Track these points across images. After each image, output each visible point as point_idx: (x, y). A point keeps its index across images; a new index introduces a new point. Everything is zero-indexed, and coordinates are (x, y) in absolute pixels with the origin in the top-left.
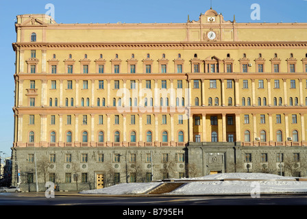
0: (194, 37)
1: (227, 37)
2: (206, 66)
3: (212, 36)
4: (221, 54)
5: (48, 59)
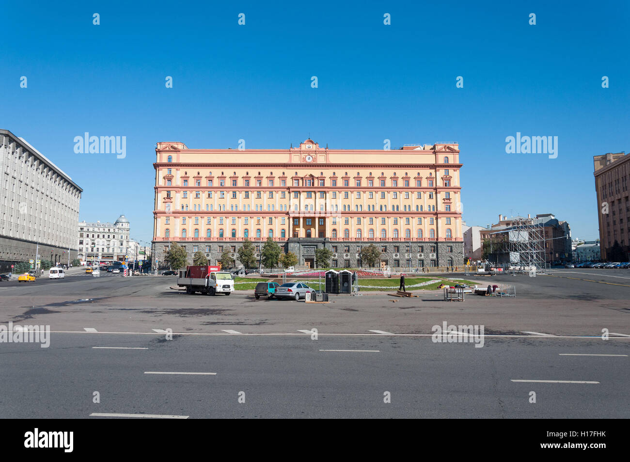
0: (296, 159)
1: (321, 160)
2: (304, 181)
3: (309, 160)
4: (316, 172)
5: (181, 175)
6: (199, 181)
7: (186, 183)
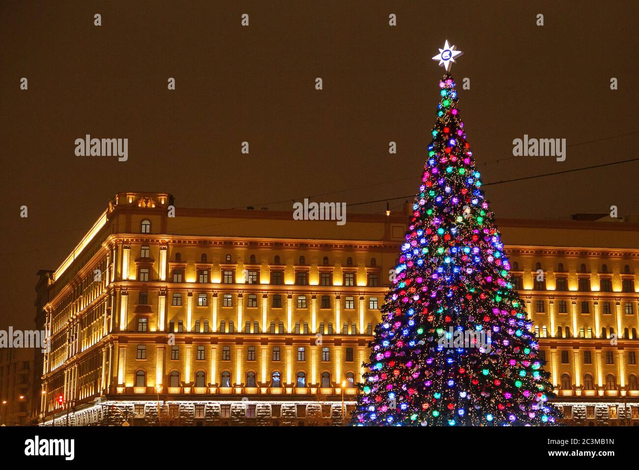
5: (168, 260)
6: (205, 272)
7: (180, 276)
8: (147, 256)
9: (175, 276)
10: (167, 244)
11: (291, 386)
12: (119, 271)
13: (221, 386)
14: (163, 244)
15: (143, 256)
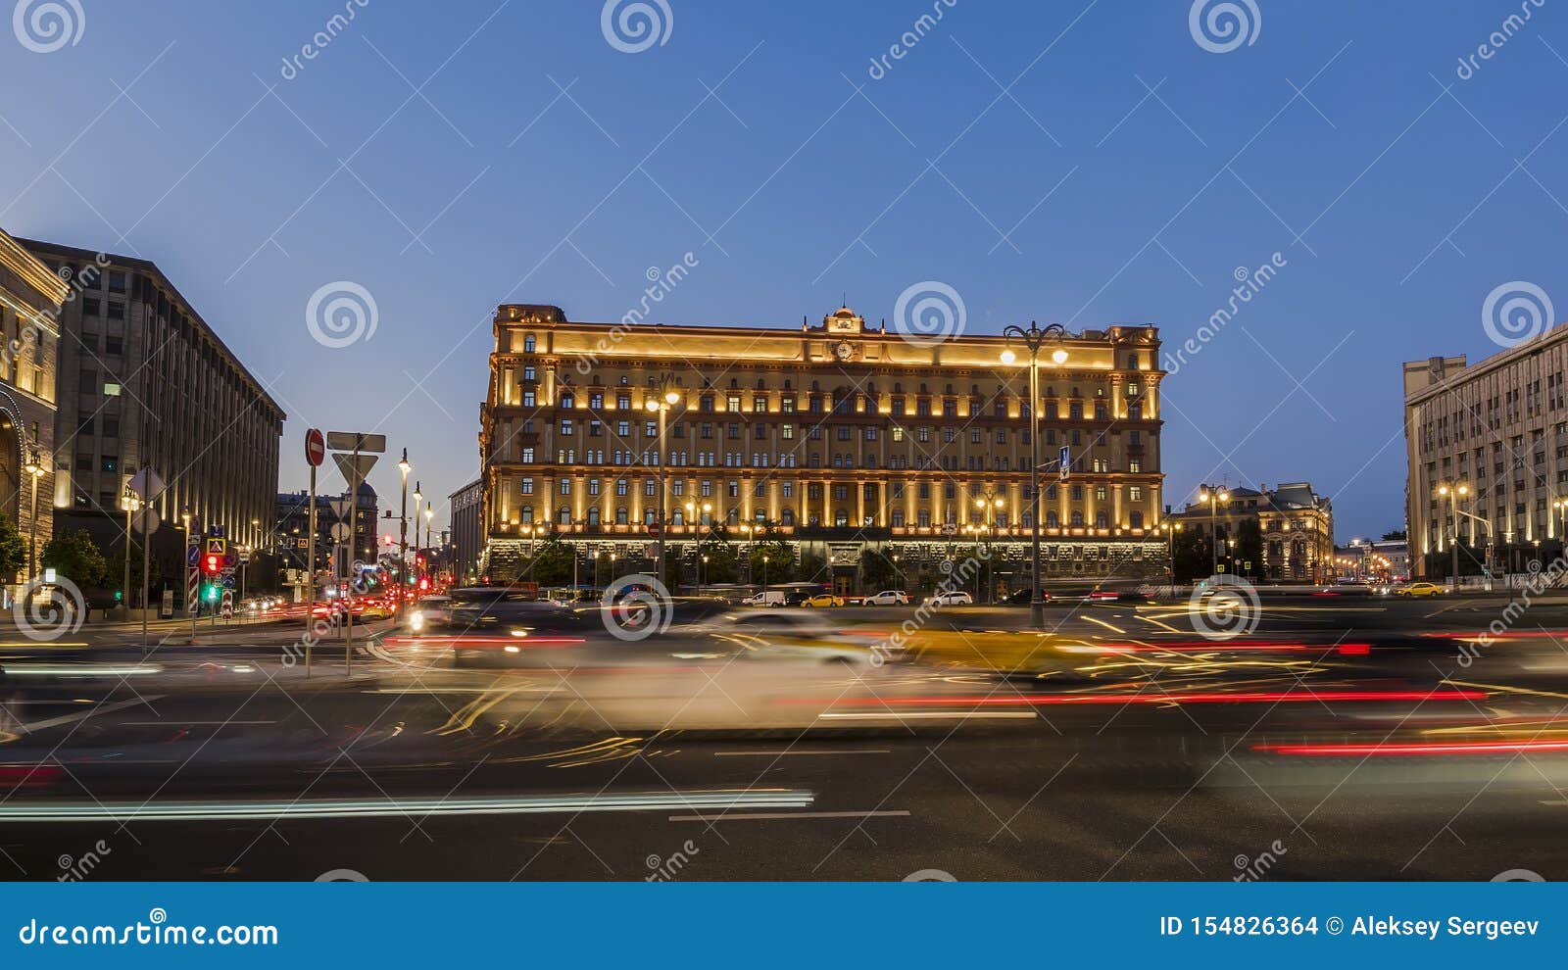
1: (870, 354)
3: (844, 355)
5: (556, 383)
6: (599, 397)
7: (570, 401)
8: (532, 378)
9: (565, 401)
10: (554, 364)
11: (694, 524)
12: (501, 395)
13: (617, 524)
14: (550, 363)
15: (527, 378)
